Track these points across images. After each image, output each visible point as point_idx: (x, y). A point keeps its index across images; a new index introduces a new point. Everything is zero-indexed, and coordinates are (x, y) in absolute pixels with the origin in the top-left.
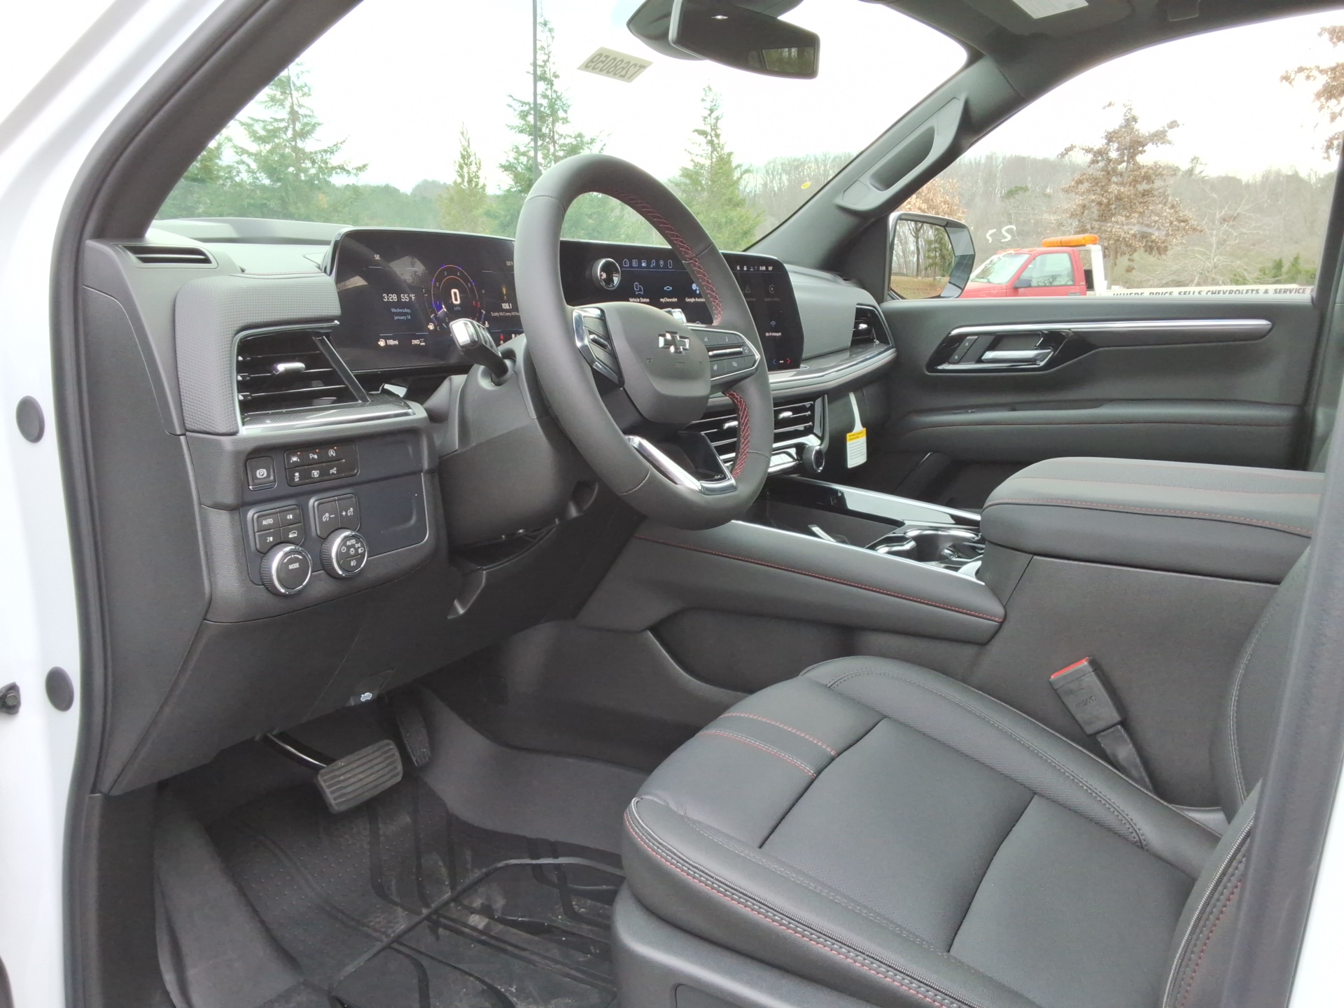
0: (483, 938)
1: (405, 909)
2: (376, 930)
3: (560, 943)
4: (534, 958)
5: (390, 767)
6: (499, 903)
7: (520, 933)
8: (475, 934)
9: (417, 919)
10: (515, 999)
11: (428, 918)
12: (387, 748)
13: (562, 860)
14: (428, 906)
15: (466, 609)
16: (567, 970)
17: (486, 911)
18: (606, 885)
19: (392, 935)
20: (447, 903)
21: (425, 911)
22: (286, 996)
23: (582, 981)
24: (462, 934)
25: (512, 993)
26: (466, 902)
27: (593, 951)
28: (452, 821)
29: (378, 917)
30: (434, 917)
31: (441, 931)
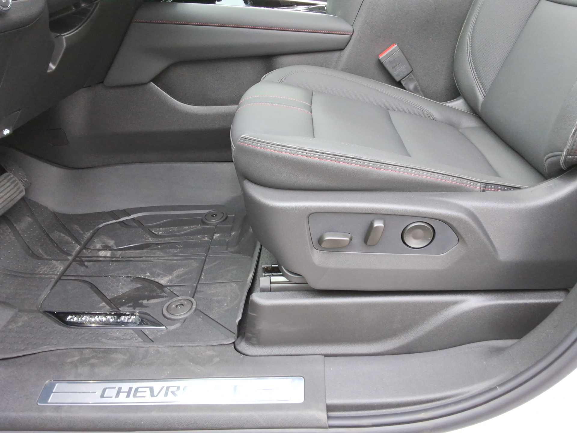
0: (114, 259)
1: (57, 260)
2: (47, 274)
3: (158, 249)
4: (150, 259)
5: (16, 188)
6: (111, 243)
7: (133, 251)
8: (108, 259)
9: (67, 263)
10: (152, 278)
11: (74, 260)
12: (10, 177)
13: (133, 216)
14: (71, 255)
15: (56, 65)
16: (171, 258)
17: (106, 248)
18: (166, 220)
19: (58, 274)
20: (80, 251)
21: (70, 258)
22: (13, 320)
23: (184, 260)
24: (100, 261)
25: (149, 276)
26: (91, 247)
27: (179, 247)
28: (55, 215)
29: (43, 268)
30: (78, 259)
31: (86, 263)
